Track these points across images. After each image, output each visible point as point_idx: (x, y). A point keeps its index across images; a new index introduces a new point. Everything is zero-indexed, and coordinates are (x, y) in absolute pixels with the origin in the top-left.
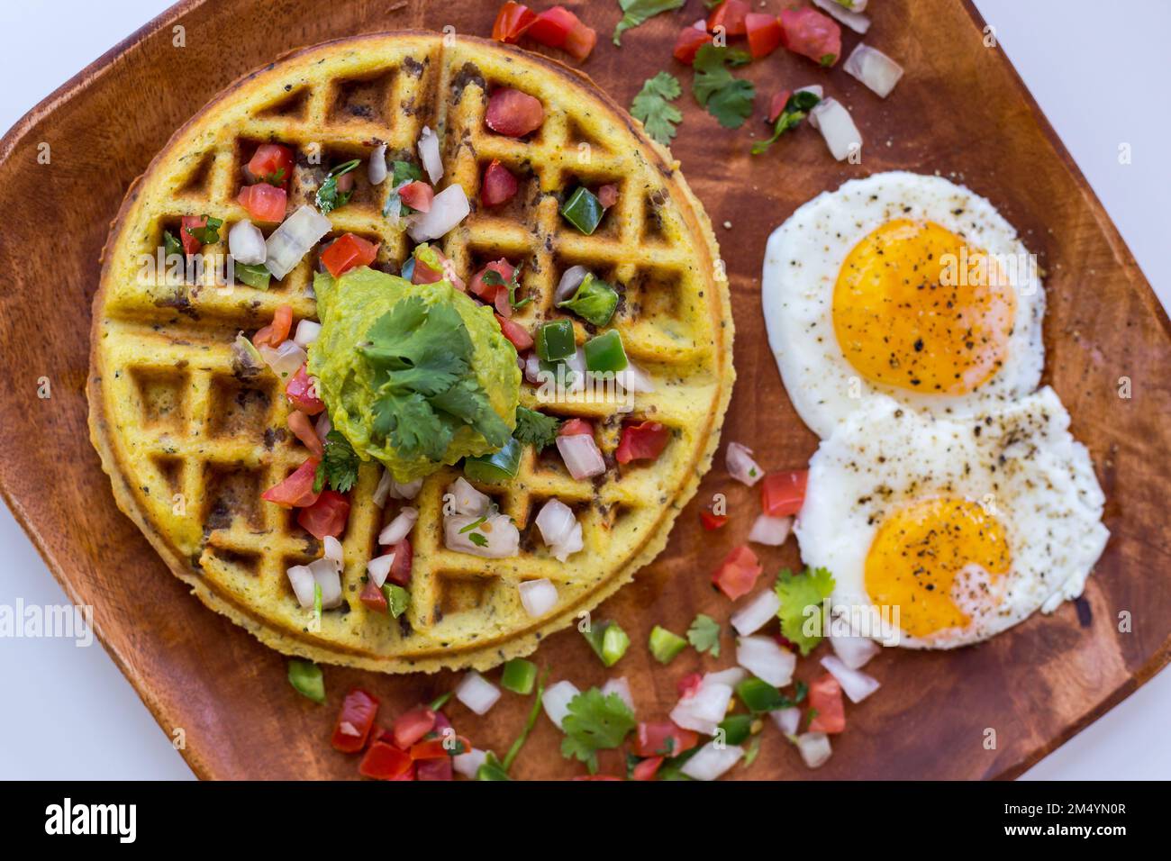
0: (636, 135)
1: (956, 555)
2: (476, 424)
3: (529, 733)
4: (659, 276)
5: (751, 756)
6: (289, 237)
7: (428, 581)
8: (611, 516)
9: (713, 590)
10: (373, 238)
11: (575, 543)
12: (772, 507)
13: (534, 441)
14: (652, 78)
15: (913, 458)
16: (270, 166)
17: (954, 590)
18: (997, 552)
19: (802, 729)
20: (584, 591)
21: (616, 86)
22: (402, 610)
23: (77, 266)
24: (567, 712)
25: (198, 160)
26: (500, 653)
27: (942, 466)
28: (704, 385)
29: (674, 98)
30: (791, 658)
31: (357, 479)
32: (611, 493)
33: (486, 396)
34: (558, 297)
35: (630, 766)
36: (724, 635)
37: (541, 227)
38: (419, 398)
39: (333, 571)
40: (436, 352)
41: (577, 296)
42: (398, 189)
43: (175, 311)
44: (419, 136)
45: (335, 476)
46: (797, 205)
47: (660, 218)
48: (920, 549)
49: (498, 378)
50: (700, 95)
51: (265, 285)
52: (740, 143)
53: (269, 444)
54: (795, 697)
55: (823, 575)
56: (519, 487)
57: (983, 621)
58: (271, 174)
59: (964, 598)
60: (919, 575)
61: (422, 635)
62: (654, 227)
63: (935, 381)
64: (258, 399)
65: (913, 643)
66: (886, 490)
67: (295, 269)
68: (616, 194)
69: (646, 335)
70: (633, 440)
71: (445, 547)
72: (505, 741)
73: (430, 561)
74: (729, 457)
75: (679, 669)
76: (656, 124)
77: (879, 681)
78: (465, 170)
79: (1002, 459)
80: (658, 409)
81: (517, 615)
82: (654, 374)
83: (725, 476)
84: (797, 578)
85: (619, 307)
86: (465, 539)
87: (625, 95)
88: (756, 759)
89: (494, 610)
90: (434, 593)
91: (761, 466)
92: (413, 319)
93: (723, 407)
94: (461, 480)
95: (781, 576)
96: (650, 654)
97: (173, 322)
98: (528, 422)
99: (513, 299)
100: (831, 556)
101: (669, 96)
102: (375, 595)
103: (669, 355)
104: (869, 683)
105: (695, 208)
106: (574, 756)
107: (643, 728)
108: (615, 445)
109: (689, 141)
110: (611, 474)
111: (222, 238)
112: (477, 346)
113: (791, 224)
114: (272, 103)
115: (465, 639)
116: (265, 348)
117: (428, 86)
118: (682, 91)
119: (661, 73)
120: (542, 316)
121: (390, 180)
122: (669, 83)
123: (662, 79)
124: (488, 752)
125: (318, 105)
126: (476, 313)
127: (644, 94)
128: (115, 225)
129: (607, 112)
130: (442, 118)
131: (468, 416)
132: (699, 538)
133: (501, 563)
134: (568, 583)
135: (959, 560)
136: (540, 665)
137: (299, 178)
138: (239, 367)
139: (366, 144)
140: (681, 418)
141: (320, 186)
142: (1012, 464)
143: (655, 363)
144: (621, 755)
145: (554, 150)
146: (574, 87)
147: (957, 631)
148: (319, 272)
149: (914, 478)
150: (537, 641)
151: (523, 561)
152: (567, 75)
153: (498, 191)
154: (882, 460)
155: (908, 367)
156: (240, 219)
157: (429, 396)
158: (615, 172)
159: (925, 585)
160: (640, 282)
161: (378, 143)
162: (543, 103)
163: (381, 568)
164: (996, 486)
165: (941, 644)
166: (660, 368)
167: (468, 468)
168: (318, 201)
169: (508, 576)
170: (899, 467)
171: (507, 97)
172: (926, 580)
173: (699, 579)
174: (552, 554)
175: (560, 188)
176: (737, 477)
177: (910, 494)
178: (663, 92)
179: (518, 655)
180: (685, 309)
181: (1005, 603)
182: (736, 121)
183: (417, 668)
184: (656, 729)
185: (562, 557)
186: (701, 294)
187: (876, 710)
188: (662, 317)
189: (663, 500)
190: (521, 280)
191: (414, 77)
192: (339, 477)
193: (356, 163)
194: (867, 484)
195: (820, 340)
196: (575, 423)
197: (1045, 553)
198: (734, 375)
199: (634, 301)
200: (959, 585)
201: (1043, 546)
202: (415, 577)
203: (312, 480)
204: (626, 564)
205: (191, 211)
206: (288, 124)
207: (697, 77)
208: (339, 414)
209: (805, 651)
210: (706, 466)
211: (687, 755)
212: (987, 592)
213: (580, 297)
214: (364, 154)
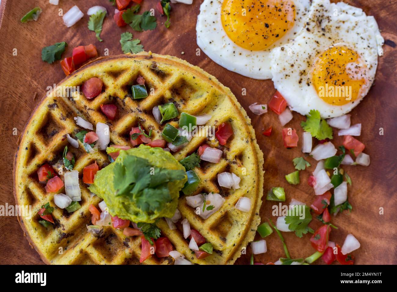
0: (131, 57)
1: (340, 67)
2: (170, 179)
3: (285, 242)
4: (179, 86)
5: (349, 181)
6: (70, 187)
7: (210, 234)
8: (238, 161)
9: (289, 150)
10: (92, 162)
11: (237, 180)
12: (279, 111)
13: (195, 165)
14: (120, 39)
15: (300, 56)
16: (45, 174)
17: (350, 77)
18: (350, 54)
19: (354, 158)
20: (255, 189)
21: (113, 51)
22: (212, 249)
23: (30, 256)
24: (288, 225)
25: (25, 194)
26: (252, 230)
27: (309, 49)
28: (224, 100)
29: (132, 37)
30: (329, 144)
31: (159, 229)
32: (231, 156)
33: (165, 169)
34: (158, 122)
35: (321, 220)
36: (306, 158)
37: (132, 108)
38: (146, 190)
39: (182, 260)
40: (137, 173)
41: (162, 115)
42: (84, 142)
43: (65, 239)
44: (75, 122)
45: (153, 235)
46: (195, 27)
47: (160, 70)
48: (329, 76)
49: (164, 160)
50: (137, 29)
51: (79, 206)
52: (162, 29)
53: (128, 246)
54: (343, 152)
55: (313, 113)
56: (205, 182)
57: (367, 76)
58: (47, 176)
59: (356, 76)
60: (337, 83)
61: (226, 249)
62: (162, 75)
63: (282, 30)
64: (112, 237)
65: (356, 103)
66: (303, 72)
67: (81, 193)
68: (142, 78)
69: (192, 104)
70: (221, 136)
71: (205, 220)
72: (281, 251)
73: (204, 228)
74: (253, 111)
75: (305, 180)
76: (135, 49)
77: (359, 123)
78: (96, 117)
79: (323, 30)
80: (218, 120)
81: (244, 216)
82: (207, 112)
83: (258, 117)
84: (307, 121)
85: (177, 106)
86: (207, 212)
87: (119, 51)
88: (352, 181)
89: (237, 221)
90: (215, 235)
91: (264, 104)
92: (122, 171)
93: (235, 100)
94: (187, 198)
95: (302, 126)
96: (292, 185)
97: (68, 242)
98: (187, 162)
99: (146, 135)
100: (309, 105)
101: (130, 38)
102: (200, 254)
103: (204, 103)
104: (358, 126)
105: (168, 58)
106: (303, 234)
107: (312, 206)
108: (218, 142)
109: (148, 43)
110: (225, 151)
111: (54, 207)
112: (147, 159)
113: (199, 34)
114: (27, 158)
115: (238, 237)
116: (97, 223)
117: (64, 107)
118: (132, 33)
119: (121, 35)
120: (160, 131)
121: (80, 142)
122: (126, 35)
123: (123, 36)
124: (280, 259)
125: (39, 145)
126: (139, 150)
127: (123, 45)
128: (25, 234)
129: (117, 60)
130: (77, 111)
131: (165, 179)
132: (270, 140)
133: (224, 207)
134: (248, 192)
135: (342, 68)
136: (267, 221)
137: (56, 168)
138: (97, 235)
139: (63, 140)
140: (226, 115)
141: (64, 164)
142: (327, 28)
143: (204, 109)
144: (316, 220)
145: (113, 85)
146: (100, 64)
147: (364, 86)
148: (89, 186)
149: (306, 61)
150: (258, 216)
151: (229, 200)
152: (96, 63)
153: (111, 112)
154: (292, 66)
155: (270, 34)
156: (53, 196)
157: (148, 186)
158: (135, 72)
159: (341, 84)
160: (175, 93)
161: (65, 136)
162: (97, 77)
163: (193, 244)
164: (330, 38)
165: (364, 95)
166: (207, 109)
167: (185, 193)
168: (67, 169)
169: (229, 208)
170: (299, 62)
171: (86, 86)
172: (340, 82)
173: (282, 151)
174: (235, 190)
175: (126, 93)
176: (261, 114)
177: (310, 66)
178: (128, 39)
179: (257, 226)
180: (195, 86)
181: (368, 65)
182: (154, 25)
183: (235, 259)
184: (316, 203)
185: (238, 187)
186: (194, 78)
187: (368, 131)
188: (192, 95)
189: (247, 142)
190: (143, 128)
191: (56, 109)
192: (154, 234)
193: (66, 148)
194: (296, 76)
195: (240, 54)
196: (200, 149)
197: (363, 40)
198: (228, 89)
199: (179, 100)
200: (350, 74)
201: (360, 39)
202: (206, 237)
203: (148, 243)
204: (258, 169)
205: (38, 209)
206: (37, 158)
207: (131, 25)
208: (133, 218)
209: (331, 138)
210: (249, 120)
211: (332, 200)
212: (359, 67)
213: (164, 115)
214: (66, 143)
